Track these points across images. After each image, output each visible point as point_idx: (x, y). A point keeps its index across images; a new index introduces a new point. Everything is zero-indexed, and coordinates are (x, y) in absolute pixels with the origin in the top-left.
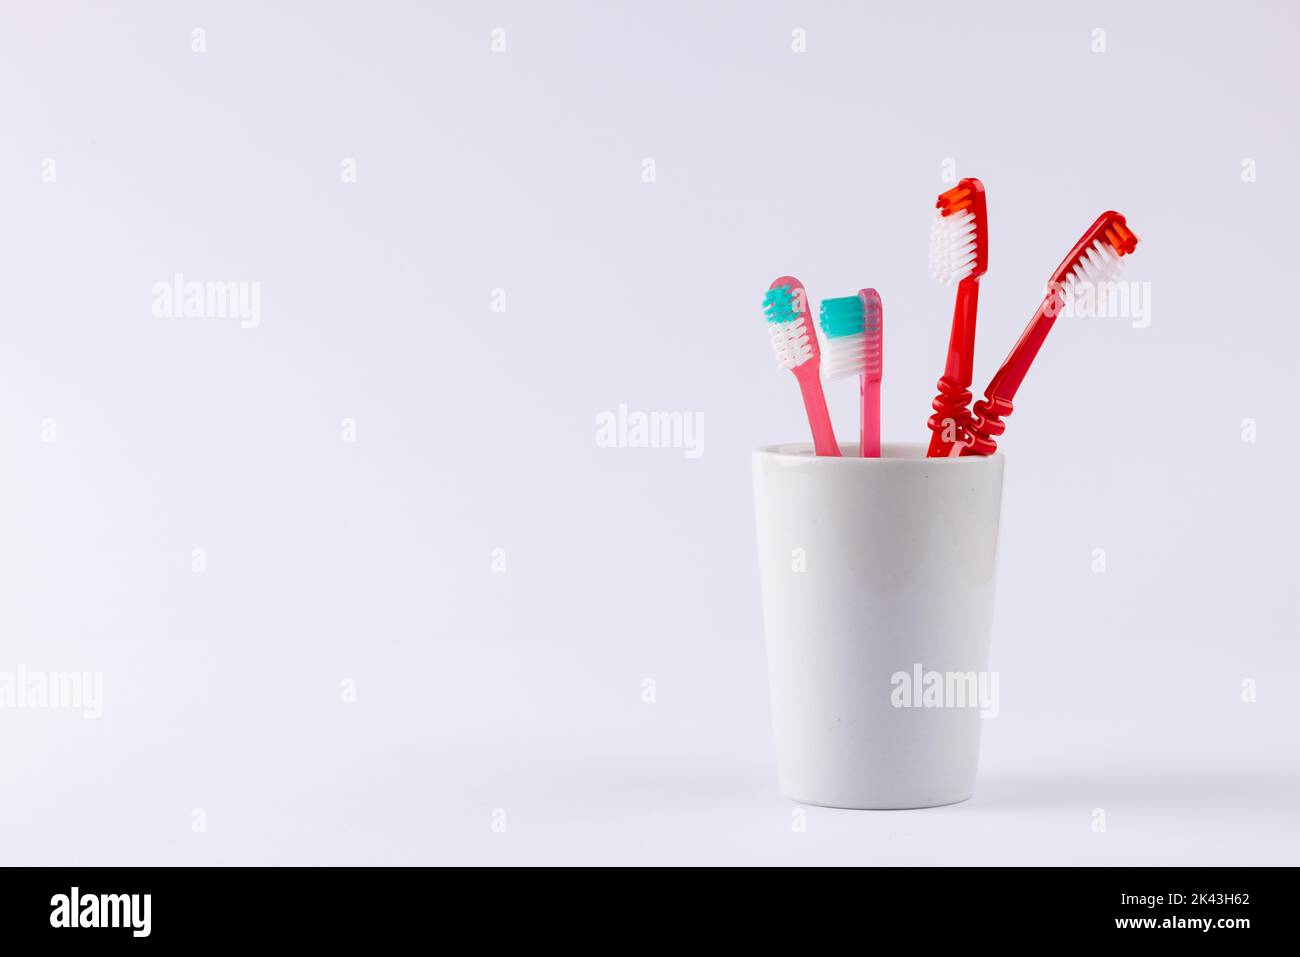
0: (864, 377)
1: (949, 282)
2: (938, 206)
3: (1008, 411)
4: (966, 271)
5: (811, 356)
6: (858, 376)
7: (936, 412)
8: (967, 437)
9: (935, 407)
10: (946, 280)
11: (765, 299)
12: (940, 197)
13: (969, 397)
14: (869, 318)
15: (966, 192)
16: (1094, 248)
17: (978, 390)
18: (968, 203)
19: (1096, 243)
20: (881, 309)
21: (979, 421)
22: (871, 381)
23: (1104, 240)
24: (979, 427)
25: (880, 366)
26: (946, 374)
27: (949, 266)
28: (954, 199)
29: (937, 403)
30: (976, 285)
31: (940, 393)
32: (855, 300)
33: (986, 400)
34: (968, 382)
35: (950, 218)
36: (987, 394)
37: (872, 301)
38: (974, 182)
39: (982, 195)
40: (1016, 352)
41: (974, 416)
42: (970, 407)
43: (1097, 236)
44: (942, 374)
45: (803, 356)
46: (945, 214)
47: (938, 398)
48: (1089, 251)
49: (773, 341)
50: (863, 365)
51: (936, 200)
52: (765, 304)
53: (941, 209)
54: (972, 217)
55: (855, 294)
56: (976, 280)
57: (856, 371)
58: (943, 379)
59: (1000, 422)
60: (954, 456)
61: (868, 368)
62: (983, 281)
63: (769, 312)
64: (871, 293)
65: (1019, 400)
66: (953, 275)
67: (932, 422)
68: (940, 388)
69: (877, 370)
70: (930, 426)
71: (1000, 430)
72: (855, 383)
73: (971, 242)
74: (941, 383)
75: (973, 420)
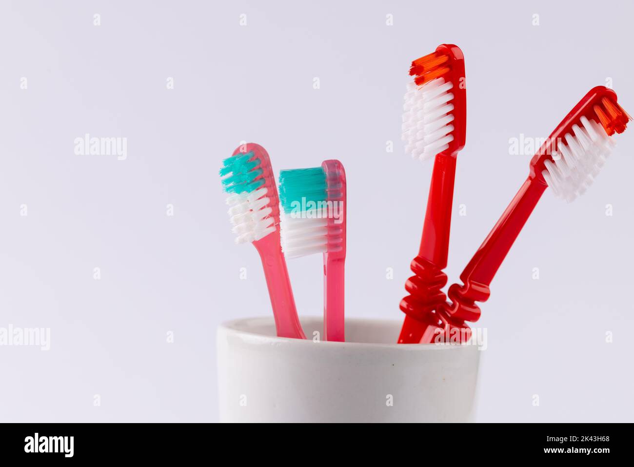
0: (327, 255)
1: (422, 156)
2: (412, 73)
3: (485, 297)
4: (442, 144)
5: (273, 229)
6: (321, 254)
7: (408, 294)
8: (440, 322)
9: (407, 288)
10: (419, 154)
11: (223, 167)
12: (414, 64)
13: (444, 280)
14: (331, 191)
15: (443, 59)
16: (581, 125)
17: (453, 272)
18: (445, 70)
19: (584, 120)
20: (345, 183)
21: (454, 306)
22: (334, 261)
23: (592, 117)
24: (452, 312)
25: (344, 244)
26: (419, 254)
27: (422, 139)
28: (428, 66)
29: (410, 285)
30: (454, 161)
31: (414, 274)
32: (318, 172)
33: (462, 284)
34: (444, 264)
35: (424, 86)
36: (463, 277)
37: (335, 173)
38: (453, 49)
39: (461, 63)
40: (496, 232)
41: (448, 300)
42: (445, 290)
43: (582, 114)
44: (416, 253)
45: (263, 230)
46: (419, 82)
47: (411, 279)
48: (575, 129)
49: (230, 212)
50: (326, 242)
51: (409, 67)
52: (224, 172)
53: (415, 76)
54: (449, 86)
55: (318, 164)
56: (453, 155)
57: (320, 248)
58: (416, 259)
59: (476, 307)
60: (426, 342)
61: (330, 246)
62: (461, 155)
63: (228, 181)
64: (335, 165)
65: (496, 285)
66: (426, 148)
67: (405, 304)
68: (413, 269)
69: (340, 249)
70: (402, 308)
71: (475, 317)
72: (319, 260)
73: (448, 114)
74: (415, 263)
75: (447, 304)
